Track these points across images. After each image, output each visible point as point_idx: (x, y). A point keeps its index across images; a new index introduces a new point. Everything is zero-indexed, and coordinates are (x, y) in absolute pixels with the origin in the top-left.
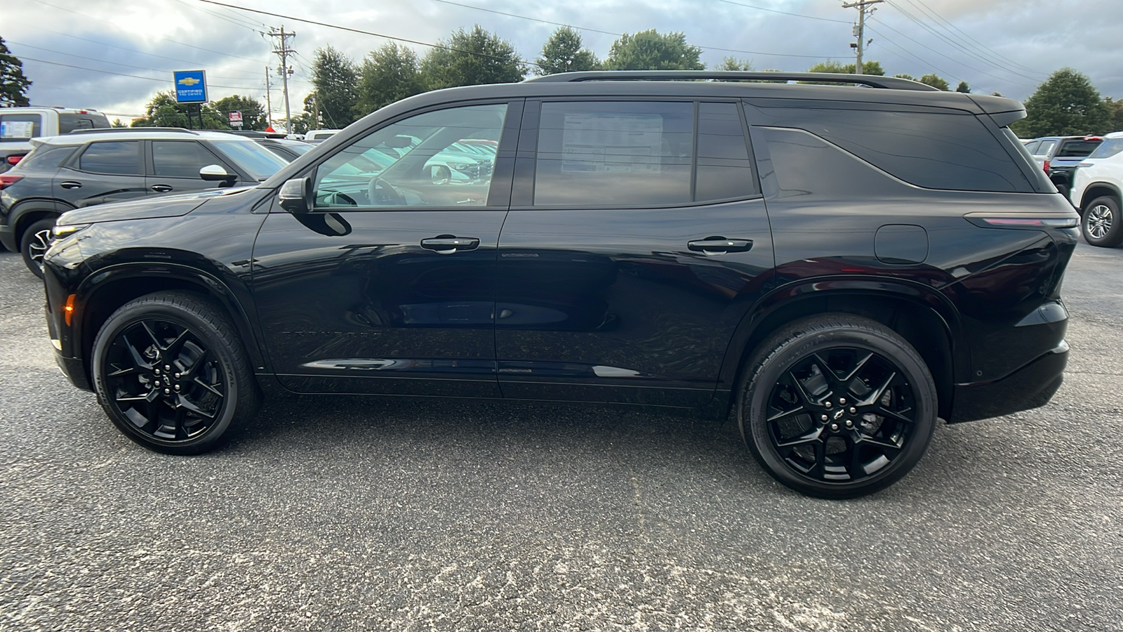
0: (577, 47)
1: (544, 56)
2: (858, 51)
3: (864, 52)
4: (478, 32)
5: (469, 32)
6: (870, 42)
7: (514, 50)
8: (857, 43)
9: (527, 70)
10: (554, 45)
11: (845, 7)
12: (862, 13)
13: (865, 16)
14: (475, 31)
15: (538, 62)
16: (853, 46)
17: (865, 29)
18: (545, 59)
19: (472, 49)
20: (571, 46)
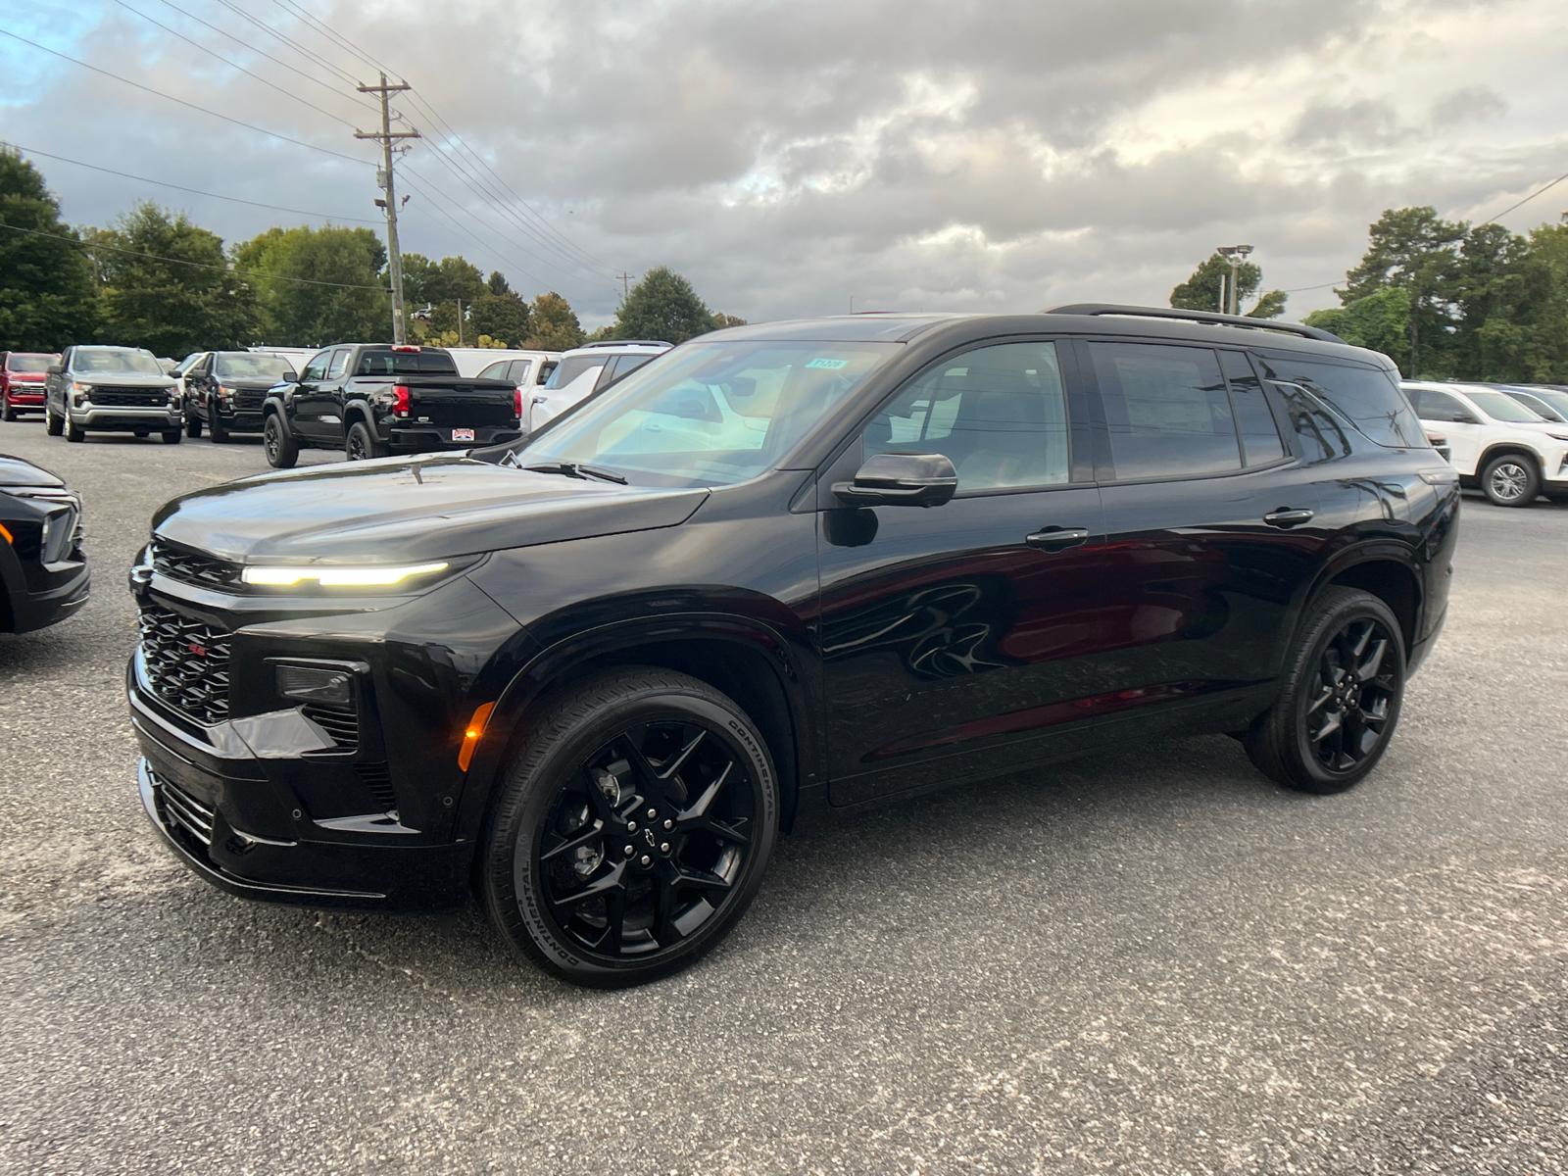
2: (389, 210)
3: (398, 216)
6: (406, 200)
8: (385, 199)
11: (359, 137)
12: (389, 152)
13: (395, 157)
16: (380, 203)
17: (396, 177)
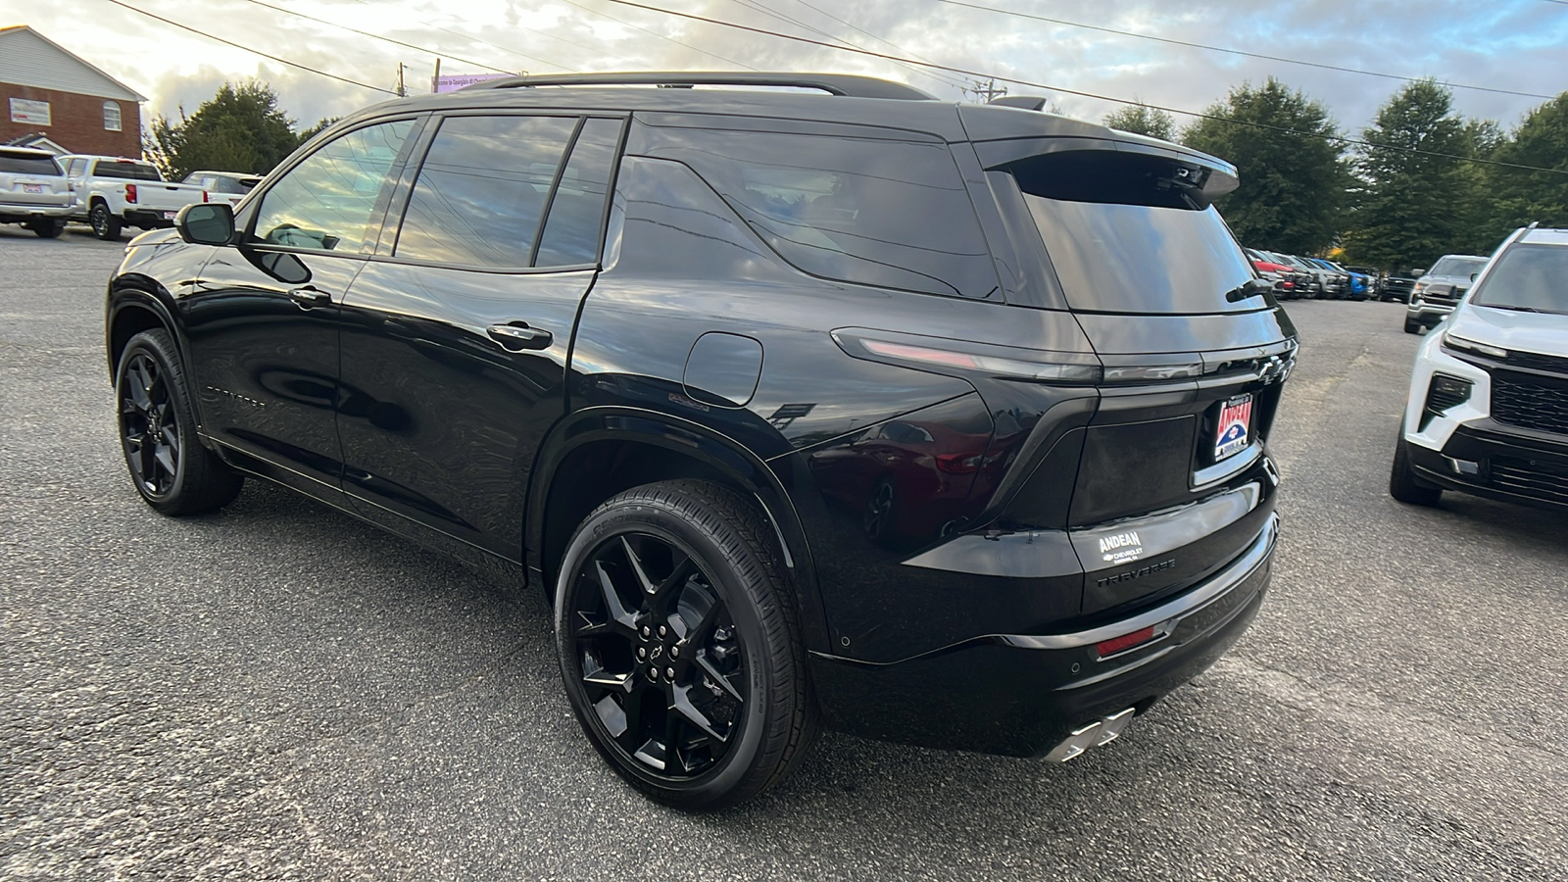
0: (1442, 110)
1: (1378, 124)
4: (1272, 87)
5: (1257, 87)
7: (1329, 114)
9: (1346, 145)
10: (1399, 107)
14: (1266, 86)
15: (1365, 134)
18: (1379, 129)
19: (1257, 114)
20: (1430, 109)
